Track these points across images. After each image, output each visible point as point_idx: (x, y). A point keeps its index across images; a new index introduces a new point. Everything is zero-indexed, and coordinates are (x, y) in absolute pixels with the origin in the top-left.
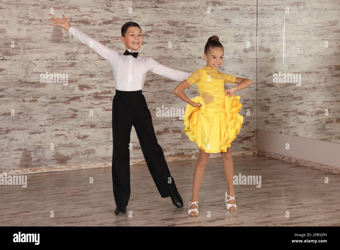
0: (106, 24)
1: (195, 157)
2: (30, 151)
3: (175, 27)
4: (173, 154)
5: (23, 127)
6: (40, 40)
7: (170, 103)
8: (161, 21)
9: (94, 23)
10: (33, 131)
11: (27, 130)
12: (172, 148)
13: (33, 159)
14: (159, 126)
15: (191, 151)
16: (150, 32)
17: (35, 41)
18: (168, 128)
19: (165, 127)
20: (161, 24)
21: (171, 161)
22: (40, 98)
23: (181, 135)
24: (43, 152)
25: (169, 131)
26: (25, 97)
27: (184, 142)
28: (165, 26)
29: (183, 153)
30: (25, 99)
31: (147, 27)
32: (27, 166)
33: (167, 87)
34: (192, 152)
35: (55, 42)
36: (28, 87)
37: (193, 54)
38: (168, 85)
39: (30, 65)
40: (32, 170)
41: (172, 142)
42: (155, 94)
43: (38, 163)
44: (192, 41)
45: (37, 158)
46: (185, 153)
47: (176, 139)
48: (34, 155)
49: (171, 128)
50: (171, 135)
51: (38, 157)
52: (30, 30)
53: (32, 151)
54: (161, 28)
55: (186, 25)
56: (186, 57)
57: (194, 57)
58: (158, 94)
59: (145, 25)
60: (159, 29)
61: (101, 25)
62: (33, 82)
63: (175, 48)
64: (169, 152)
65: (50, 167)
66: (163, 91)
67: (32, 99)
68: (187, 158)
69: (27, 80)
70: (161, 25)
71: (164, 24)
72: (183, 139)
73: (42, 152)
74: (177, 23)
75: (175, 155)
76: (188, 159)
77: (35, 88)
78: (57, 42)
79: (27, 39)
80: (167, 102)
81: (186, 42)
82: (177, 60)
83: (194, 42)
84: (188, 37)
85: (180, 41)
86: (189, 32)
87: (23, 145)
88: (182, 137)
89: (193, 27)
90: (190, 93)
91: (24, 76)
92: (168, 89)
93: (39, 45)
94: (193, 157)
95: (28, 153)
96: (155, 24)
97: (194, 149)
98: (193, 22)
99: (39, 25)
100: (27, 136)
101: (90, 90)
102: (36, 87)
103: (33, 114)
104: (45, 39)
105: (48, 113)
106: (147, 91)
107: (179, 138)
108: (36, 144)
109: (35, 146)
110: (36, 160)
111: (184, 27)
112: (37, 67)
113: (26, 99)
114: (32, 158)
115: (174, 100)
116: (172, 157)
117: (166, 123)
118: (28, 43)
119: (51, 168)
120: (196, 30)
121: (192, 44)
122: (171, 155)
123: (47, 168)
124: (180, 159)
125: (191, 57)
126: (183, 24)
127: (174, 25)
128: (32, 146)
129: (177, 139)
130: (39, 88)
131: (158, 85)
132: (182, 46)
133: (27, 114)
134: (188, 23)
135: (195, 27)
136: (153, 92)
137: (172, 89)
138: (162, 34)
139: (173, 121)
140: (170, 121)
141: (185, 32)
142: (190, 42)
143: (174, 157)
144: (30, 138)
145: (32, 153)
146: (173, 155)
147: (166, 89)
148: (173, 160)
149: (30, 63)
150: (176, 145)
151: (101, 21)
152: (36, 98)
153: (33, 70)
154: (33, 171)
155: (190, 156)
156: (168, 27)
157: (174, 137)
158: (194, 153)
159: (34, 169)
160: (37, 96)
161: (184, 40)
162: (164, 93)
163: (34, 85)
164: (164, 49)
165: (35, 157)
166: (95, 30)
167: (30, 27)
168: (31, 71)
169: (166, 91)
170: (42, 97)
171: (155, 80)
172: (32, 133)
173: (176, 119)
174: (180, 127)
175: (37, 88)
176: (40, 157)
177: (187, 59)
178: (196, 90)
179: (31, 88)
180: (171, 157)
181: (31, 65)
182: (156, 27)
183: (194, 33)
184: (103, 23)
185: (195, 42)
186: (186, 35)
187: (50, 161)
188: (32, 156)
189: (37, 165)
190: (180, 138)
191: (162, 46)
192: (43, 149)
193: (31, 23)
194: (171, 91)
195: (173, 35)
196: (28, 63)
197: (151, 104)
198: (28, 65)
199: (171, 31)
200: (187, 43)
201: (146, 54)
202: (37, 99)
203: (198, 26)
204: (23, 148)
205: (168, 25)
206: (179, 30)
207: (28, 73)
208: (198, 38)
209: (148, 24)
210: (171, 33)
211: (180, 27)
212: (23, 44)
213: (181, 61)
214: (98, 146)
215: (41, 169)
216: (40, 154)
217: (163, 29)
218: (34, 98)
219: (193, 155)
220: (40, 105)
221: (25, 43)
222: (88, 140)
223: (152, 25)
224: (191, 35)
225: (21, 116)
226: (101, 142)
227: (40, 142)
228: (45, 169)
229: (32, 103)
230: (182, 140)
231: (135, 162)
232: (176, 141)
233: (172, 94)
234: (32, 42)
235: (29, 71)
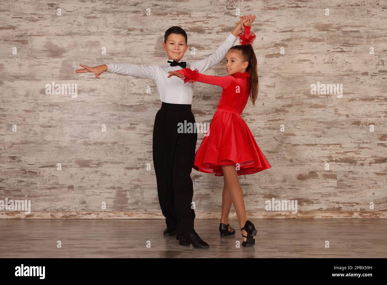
0: (226, 32)
1: (360, 215)
2: (125, 191)
3: (325, 32)
4: (325, 207)
5: (117, 160)
6: (140, 54)
7: (319, 137)
8: (305, 25)
9: (209, 31)
10: (129, 166)
11: (122, 164)
12: (322, 200)
13: (130, 201)
14: (302, 167)
15: (353, 206)
16: (289, 40)
17: (134, 56)
18: (315, 171)
19: (311, 170)
20: (304, 29)
21: (321, 217)
22: (139, 125)
23: (336, 181)
24: (142, 193)
25: (317, 175)
26: (120, 123)
27: (340, 192)
28: (311, 32)
29: (341, 208)
30: (120, 125)
31: (284, 33)
32: (121, 209)
33: (314, 114)
34: (355, 207)
35: (158, 56)
36: (124, 111)
37: (355, 69)
38: (315, 112)
39: (127, 84)
40: (127, 214)
41: (323, 191)
42: (295, 124)
43: (135, 207)
44: (353, 51)
45: (133, 200)
46: (342, 209)
47: (328, 187)
48: (130, 195)
49: (320, 172)
50: (320, 181)
51: (135, 198)
52: (129, 43)
53: (127, 190)
54: (304, 34)
55: (343, 30)
56: (342, 73)
57: (356, 73)
58: (299, 123)
59: (281, 31)
60: (301, 35)
61: (219, 33)
62: (130, 105)
63: (326, 61)
64: (317, 205)
65: (149, 213)
66: (308, 120)
67: (129, 126)
68: (345, 215)
69: (123, 103)
70: (305, 31)
71: (309, 29)
72: (340, 188)
73: (140, 193)
74: (329, 27)
75: (328, 210)
76: (347, 217)
77: (133, 113)
78: (161, 56)
79: (124, 53)
80: (314, 135)
81: (343, 53)
82: (329, 77)
83: (355, 52)
84: (346, 46)
85: (333, 52)
86: (347, 38)
87: (117, 182)
88: (338, 185)
89: (355, 31)
90: (350, 123)
91: (120, 98)
92: (315, 117)
93: (139, 59)
94: (356, 215)
95: (123, 193)
96: (296, 30)
97: (357, 204)
98: (354, 24)
99: (139, 36)
100: (123, 171)
101: (203, 116)
102: (134, 111)
103: (129, 145)
104: (146, 53)
105: (149, 143)
106: (283, 120)
107: (333, 187)
108: (133, 182)
109: (131, 184)
110: (132, 202)
111: (340, 32)
112: (136, 87)
113: (122, 126)
114: (128, 199)
115: (324, 132)
116: (322, 212)
117: (313, 164)
118: (126, 58)
119: (152, 214)
120: (358, 35)
121: (352, 55)
122: (320, 210)
123: (146, 214)
124: (335, 216)
125: (352, 73)
126: (338, 29)
127: (324, 30)
128: (128, 184)
129: (330, 187)
130: (138, 113)
131: (299, 112)
132: (337, 58)
133: (123, 144)
134: (346, 26)
135: (358, 31)
136: (293, 121)
137: (321, 118)
138: (305, 43)
139: (323, 162)
140: (318, 162)
141: (341, 39)
142: (350, 53)
143: (325, 212)
144: (125, 174)
145: (128, 193)
146: (325, 210)
147: (312, 117)
148: (323, 217)
149: (128, 81)
150: (329, 195)
151: (219, 29)
152: (134, 124)
153: (131, 91)
154: (129, 216)
155: (351, 213)
156: (315, 33)
157: (326, 184)
158: (359, 210)
159: (129, 213)
160: (135, 123)
161: (339, 50)
162: (308, 122)
163: (132, 109)
164: (310, 62)
165: (132, 198)
166: (212, 39)
167: (128, 39)
168: (129, 92)
169: (312, 120)
170: (141, 124)
171: (296, 105)
172: (128, 168)
173: (328, 159)
174: (334, 171)
175: (135, 113)
176: (138, 199)
177: (344, 75)
178: (360, 119)
179: (129, 113)
180: (320, 212)
181: (129, 85)
182: (297, 34)
183: (356, 39)
184: (221, 30)
185: (358, 52)
186: (343, 42)
187: (151, 205)
188: (128, 197)
189: (134, 209)
190: (335, 186)
191: (306, 59)
192: (142, 189)
193: (129, 34)
194: (320, 120)
195: (322, 43)
196: (125, 82)
197: (289, 137)
198: (125, 85)
199: (320, 38)
200: (345, 54)
201: (281, 69)
202: (135, 126)
203: (361, 30)
204: (117, 186)
205: (316, 30)
206: (331, 37)
207: (125, 94)
208: (362, 47)
209: (285, 30)
210: (320, 40)
211: (333, 31)
212: (120, 60)
213: (336, 79)
214: (214, 190)
215: (138, 214)
216: (138, 195)
217: (308, 36)
218: (131, 124)
219: (356, 212)
220: (139, 134)
221: (122, 58)
222: (200, 181)
223: (291, 31)
224: (352, 42)
225: (116, 147)
226: (218, 185)
227: (139, 180)
228: (143, 215)
229: (130, 131)
230: (338, 189)
231: (266, 215)
232: (328, 190)
233: (321, 124)
234: (131, 57)
235: (126, 92)
